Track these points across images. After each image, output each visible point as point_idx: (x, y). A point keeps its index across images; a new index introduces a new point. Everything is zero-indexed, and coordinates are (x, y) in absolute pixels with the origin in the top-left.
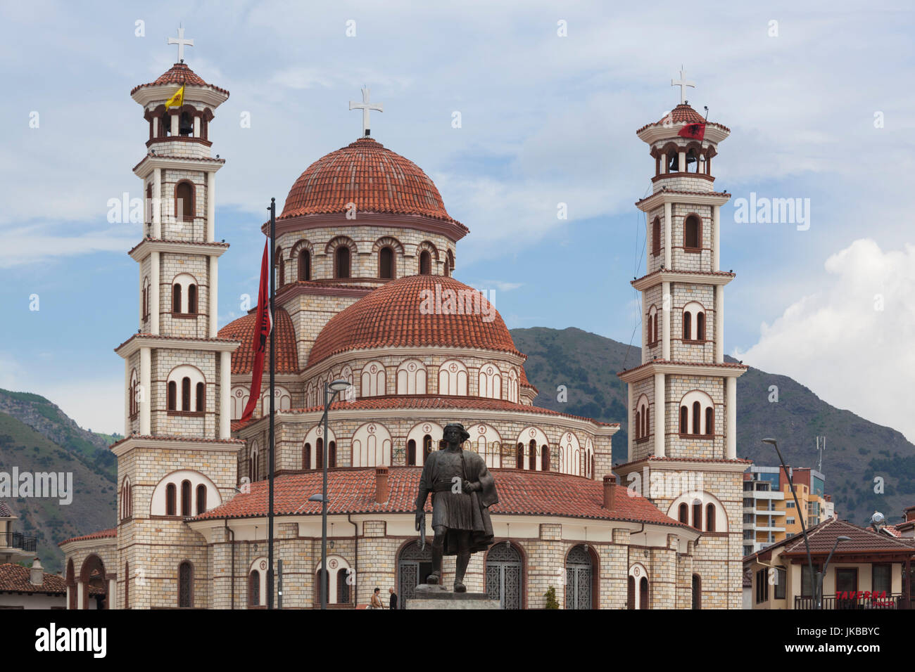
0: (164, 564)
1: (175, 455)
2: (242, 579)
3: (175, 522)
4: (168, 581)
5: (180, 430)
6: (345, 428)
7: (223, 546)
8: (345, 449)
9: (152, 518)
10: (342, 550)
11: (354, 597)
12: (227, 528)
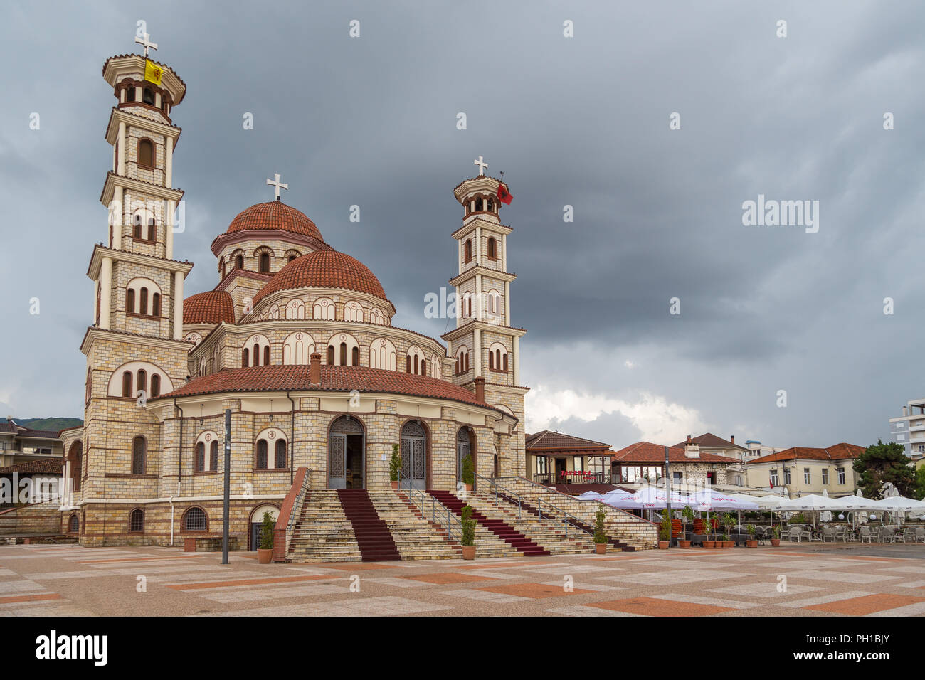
0: (119, 437)
1: (132, 349)
2: (189, 450)
3: (131, 403)
4: (123, 452)
5: (138, 329)
6: (277, 335)
7: (172, 421)
8: (277, 351)
9: (109, 398)
10: (279, 423)
11: (290, 463)
12: (175, 405)
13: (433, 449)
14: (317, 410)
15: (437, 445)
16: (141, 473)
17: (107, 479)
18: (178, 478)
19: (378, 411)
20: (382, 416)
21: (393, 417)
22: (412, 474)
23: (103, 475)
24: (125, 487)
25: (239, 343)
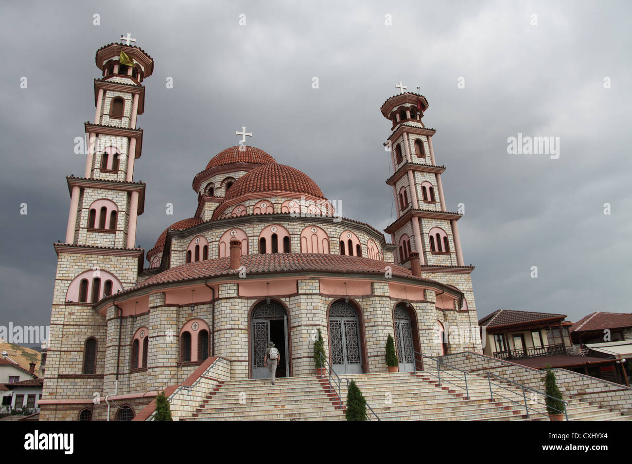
0: (74, 340)
1: (90, 259)
2: (127, 347)
3: (85, 308)
4: (76, 353)
5: (96, 242)
6: (214, 234)
7: (113, 321)
8: (214, 249)
9: (67, 304)
10: (202, 314)
12: (114, 305)
13: (367, 329)
14: (236, 295)
15: (370, 324)
16: (92, 373)
17: (60, 380)
18: (115, 376)
19: (300, 292)
20: (305, 297)
21: (316, 297)
22: (345, 359)
23: (56, 376)
24: (76, 387)
25: (184, 246)
